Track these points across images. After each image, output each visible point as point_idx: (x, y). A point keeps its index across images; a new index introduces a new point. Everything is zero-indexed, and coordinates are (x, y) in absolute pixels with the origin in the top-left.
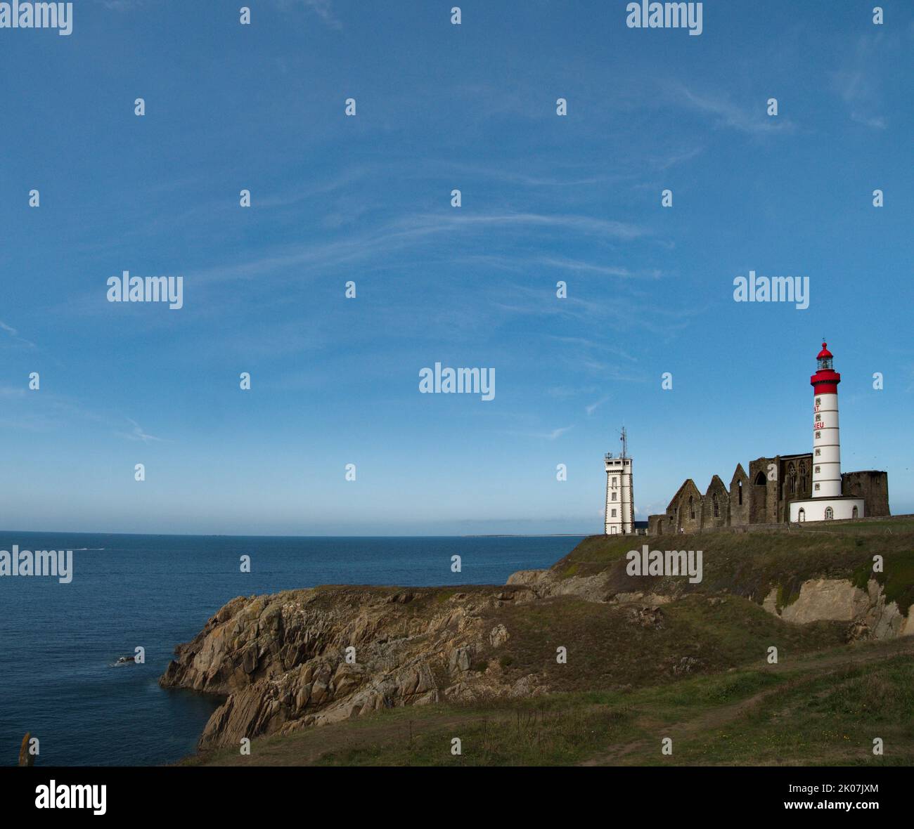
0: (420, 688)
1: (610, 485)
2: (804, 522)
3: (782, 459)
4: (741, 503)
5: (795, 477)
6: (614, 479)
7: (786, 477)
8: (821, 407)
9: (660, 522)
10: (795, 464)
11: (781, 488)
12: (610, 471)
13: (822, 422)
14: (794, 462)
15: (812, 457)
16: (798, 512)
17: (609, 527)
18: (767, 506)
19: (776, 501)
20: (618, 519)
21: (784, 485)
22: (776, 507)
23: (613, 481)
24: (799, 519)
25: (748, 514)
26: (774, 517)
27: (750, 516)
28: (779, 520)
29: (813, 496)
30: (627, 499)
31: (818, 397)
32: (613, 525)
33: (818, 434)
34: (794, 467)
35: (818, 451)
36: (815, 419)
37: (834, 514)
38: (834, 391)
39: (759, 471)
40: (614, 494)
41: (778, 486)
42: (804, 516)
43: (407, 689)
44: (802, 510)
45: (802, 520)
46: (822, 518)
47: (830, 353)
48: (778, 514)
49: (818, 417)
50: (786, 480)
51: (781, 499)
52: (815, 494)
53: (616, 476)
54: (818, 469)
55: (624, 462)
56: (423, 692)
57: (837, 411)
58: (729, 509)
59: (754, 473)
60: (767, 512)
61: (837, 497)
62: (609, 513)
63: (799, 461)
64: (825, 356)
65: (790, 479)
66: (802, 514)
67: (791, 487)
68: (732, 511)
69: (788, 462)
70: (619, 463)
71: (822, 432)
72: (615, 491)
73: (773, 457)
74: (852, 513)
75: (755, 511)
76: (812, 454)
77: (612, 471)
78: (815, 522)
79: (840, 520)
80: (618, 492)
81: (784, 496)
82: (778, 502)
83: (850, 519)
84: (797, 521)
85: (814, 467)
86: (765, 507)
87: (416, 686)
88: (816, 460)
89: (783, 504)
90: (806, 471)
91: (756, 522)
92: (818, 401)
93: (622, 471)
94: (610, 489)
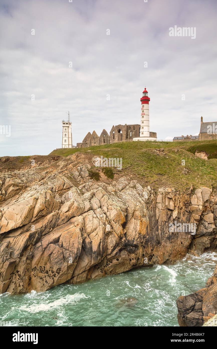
0: (66, 186)
1: (64, 131)
4: (114, 138)
5: (132, 131)
6: (66, 129)
7: (129, 131)
8: (144, 108)
9: (82, 145)
10: (131, 127)
12: (64, 126)
13: (144, 113)
17: (63, 146)
20: (67, 143)
23: (65, 130)
30: (70, 136)
31: (143, 105)
32: (65, 145)
33: (143, 117)
35: (143, 122)
38: (148, 103)
39: (119, 129)
40: (65, 135)
43: (59, 187)
47: (147, 91)
52: (141, 135)
53: (66, 128)
54: (143, 128)
55: (69, 124)
56: (68, 189)
58: (109, 140)
59: (117, 129)
61: (149, 137)
62: (64, 141)
63: (133, 126)
64: (145, 92)
68: (110, 141)
69: (129, 126)
70: (68, 124)
71: (145, 116)
72: (66, 133)
77: (65, 126)
80: (67, 133)
85: (141, 127)
87: (64, 186)
88: (142, 125)
89: (128, 139)
90: (136, 130)
93: (68, 127)
94: (64, 133)
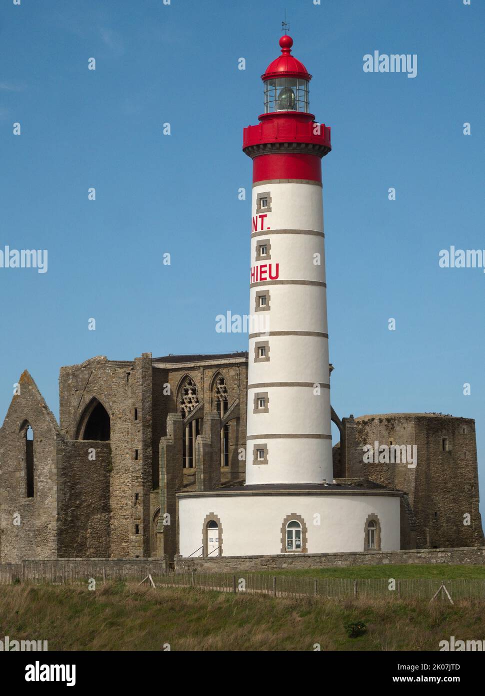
2: (220, 558)
3: (161, 366)
4: (30, 492)
5: (199, 420)
7: (170, 419)
8: (271, 222)
10: (198, 382)
11: (156, 452)
13: (273, 263)
14: (196, 376)
15: (246, 364)
16: (201, 527)
18: (114, 504)
19: (140, 490)
21: (163, 443)
22: (140, 508)
24: (205, 548)
25: (53, 525)
26: (133, 537)
27: (60, 533)
28: (148, 548)
29: (247, 483)
31: (261, 189)
33: (263, 298)
34: (194, 392)
35: (262, 349)
36: (254, 254)
37: (308, 535)
38: (313, 176)
39: (88, 398)
41: (146, 446)
42: (220, 540)
44: (212, 523)
45: (213, 553)
46: (274, 548)
47: (300, 66)
48: (146, 529)
49: (264, 248)
50: (170, 428)
51: (155, 485)
52: (255, 475)
54: (262, 400)
57: (321, 234)
59: (74, 402)
60: (115, 523)
61: (320, 486)
63: (210, 373)
64: (288, 73)
65: (181, 427)
66: (213, 533)
67: (183, 451)
69: (175, 378)
71: (274, 291)
73: (131, 359)
74: (363, 535)
75: (75, 518)
76: (245, 355)
78: (251, 558)
79: (325, 555)
81: (163, 478)
82: (146, 495)
83: (354, 554)
84: (199, 554)
85: (252, 393)
86: (106, 509)
88: (257, 372)
89: (159, 499)
90: (231, 408)
91: (81, 550)
92: (265, 200)
